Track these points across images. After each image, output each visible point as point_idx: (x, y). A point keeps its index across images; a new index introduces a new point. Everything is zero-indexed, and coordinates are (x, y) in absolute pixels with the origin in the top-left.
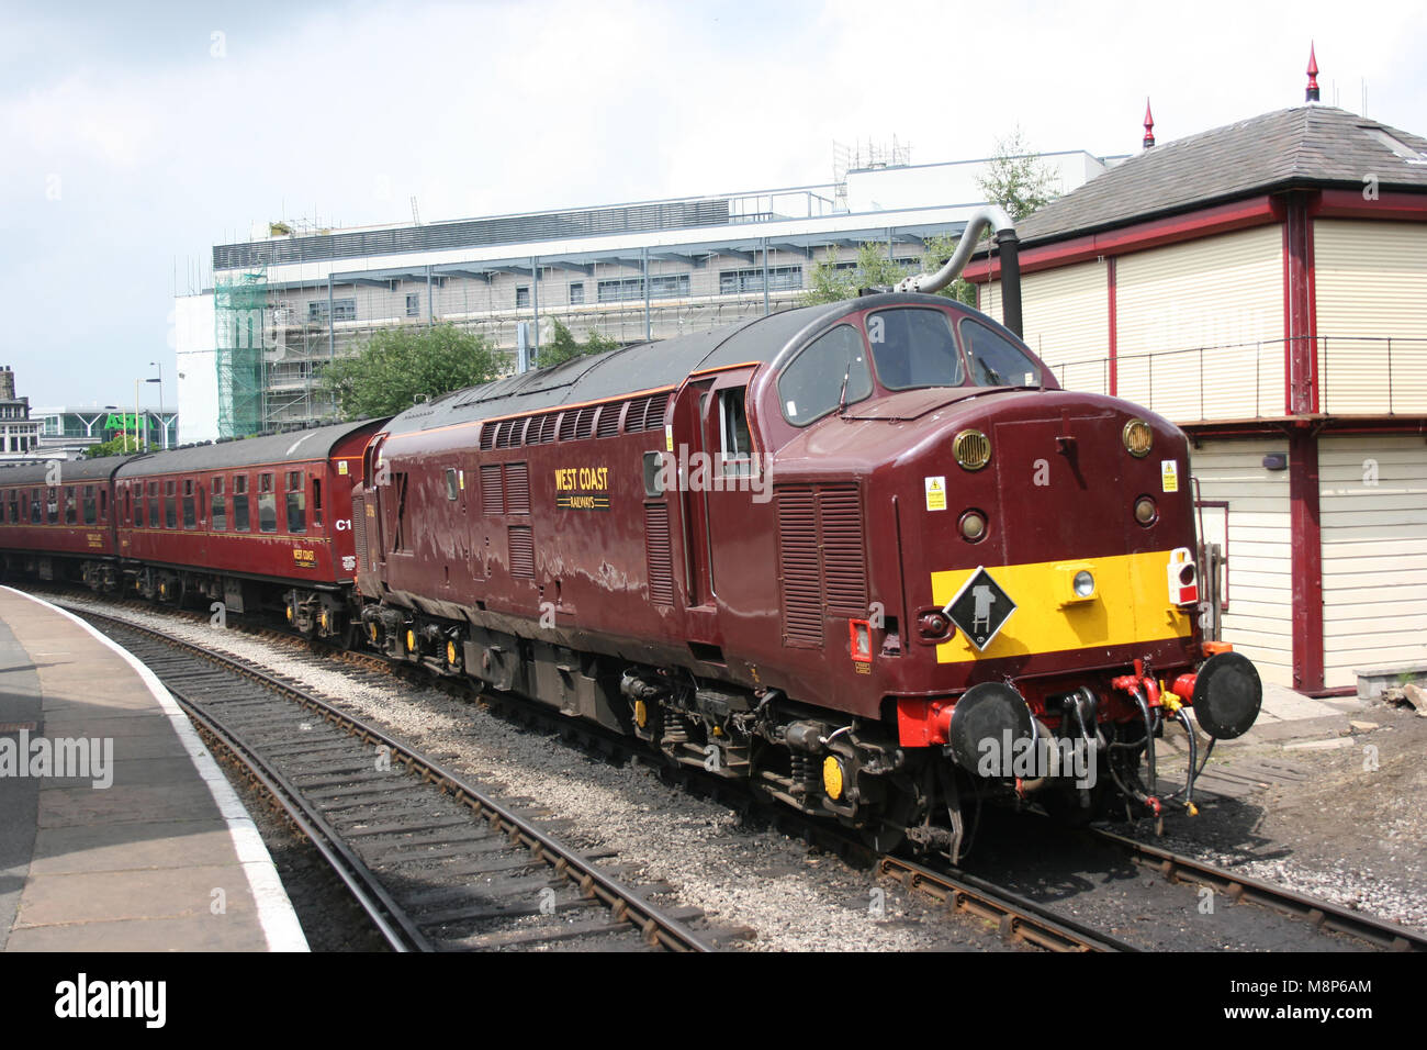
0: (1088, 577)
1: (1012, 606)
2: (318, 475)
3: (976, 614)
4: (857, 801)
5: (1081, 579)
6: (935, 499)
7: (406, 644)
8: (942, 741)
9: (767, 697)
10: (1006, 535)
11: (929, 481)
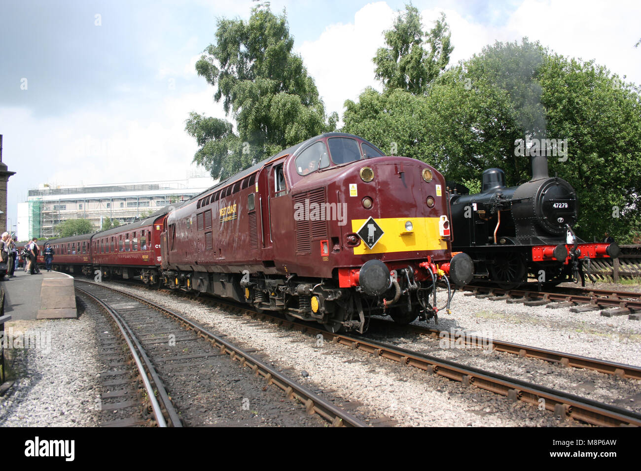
0: (410, 223)
1: (382, 233)
2: (150, 230)
3: (369, 235)
4: (324, 312)
5: (408, 224)
6: (353, 192)
7: (175, 282)
8: (355, 285)
9: (290, 277)
10: (380, 207)
11: (351, 185)
